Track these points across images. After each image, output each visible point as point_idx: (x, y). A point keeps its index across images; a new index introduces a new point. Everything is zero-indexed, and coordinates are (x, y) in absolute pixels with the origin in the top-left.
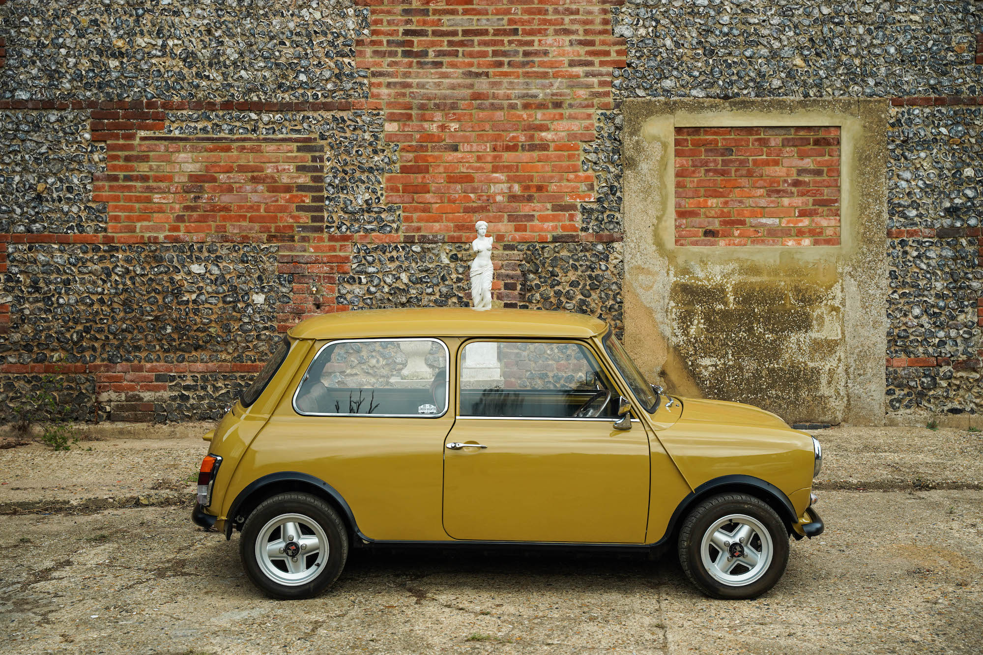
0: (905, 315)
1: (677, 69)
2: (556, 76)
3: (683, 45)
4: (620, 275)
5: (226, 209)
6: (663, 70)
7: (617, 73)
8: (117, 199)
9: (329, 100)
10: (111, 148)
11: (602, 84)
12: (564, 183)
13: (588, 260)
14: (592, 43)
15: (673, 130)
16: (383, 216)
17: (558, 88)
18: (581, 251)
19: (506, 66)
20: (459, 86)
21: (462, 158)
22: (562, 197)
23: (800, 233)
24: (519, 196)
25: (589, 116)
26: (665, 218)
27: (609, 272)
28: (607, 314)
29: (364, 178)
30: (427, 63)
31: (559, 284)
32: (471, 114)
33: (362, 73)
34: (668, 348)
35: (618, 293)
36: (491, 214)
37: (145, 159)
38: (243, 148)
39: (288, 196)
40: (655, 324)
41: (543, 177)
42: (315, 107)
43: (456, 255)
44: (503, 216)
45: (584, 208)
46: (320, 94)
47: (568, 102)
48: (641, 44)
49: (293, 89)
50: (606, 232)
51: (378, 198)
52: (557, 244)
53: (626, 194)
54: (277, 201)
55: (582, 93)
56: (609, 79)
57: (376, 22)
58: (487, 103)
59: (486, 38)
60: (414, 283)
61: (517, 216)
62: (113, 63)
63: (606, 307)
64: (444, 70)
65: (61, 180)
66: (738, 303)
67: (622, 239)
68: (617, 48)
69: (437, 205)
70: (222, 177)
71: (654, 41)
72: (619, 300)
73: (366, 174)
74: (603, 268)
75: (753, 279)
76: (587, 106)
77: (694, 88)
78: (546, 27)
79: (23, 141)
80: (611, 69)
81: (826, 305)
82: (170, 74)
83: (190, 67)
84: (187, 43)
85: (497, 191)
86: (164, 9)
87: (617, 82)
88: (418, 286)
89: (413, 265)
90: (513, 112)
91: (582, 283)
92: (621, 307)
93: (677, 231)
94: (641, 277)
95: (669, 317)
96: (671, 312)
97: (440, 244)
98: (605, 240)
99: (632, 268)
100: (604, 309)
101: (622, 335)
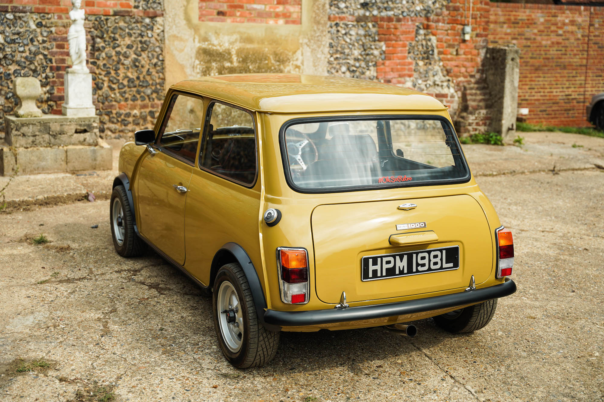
0: (337, 71)
4: (162, 40)
13: (139, 29)
18: (134, 23)
23: (277, 16)
27: (154, 39)
28: (153, 68)
31: (119, 46)
35: (161, 54)
40: (186, 76)
43: (41, 22)
50: (151, 10)
52: (117, 17)
60: (9, 43)
63: (152, 64)
66: (239, 62)
67: (163, 15)
72: (161, 58)
74: (150, 35)
75: (249, 46)
81: (292, 64)
88: (12, 45)
89: (7, 29)
91: (135, 46)
92: (162, 64)
93: (200, 11)
94: (176, 43)
95: (195, 71)
96: (196, 68)
97: (28, 14)
98: (151, 15)
99: (170, 36)
100: (151, 65)
101: (163, 83)
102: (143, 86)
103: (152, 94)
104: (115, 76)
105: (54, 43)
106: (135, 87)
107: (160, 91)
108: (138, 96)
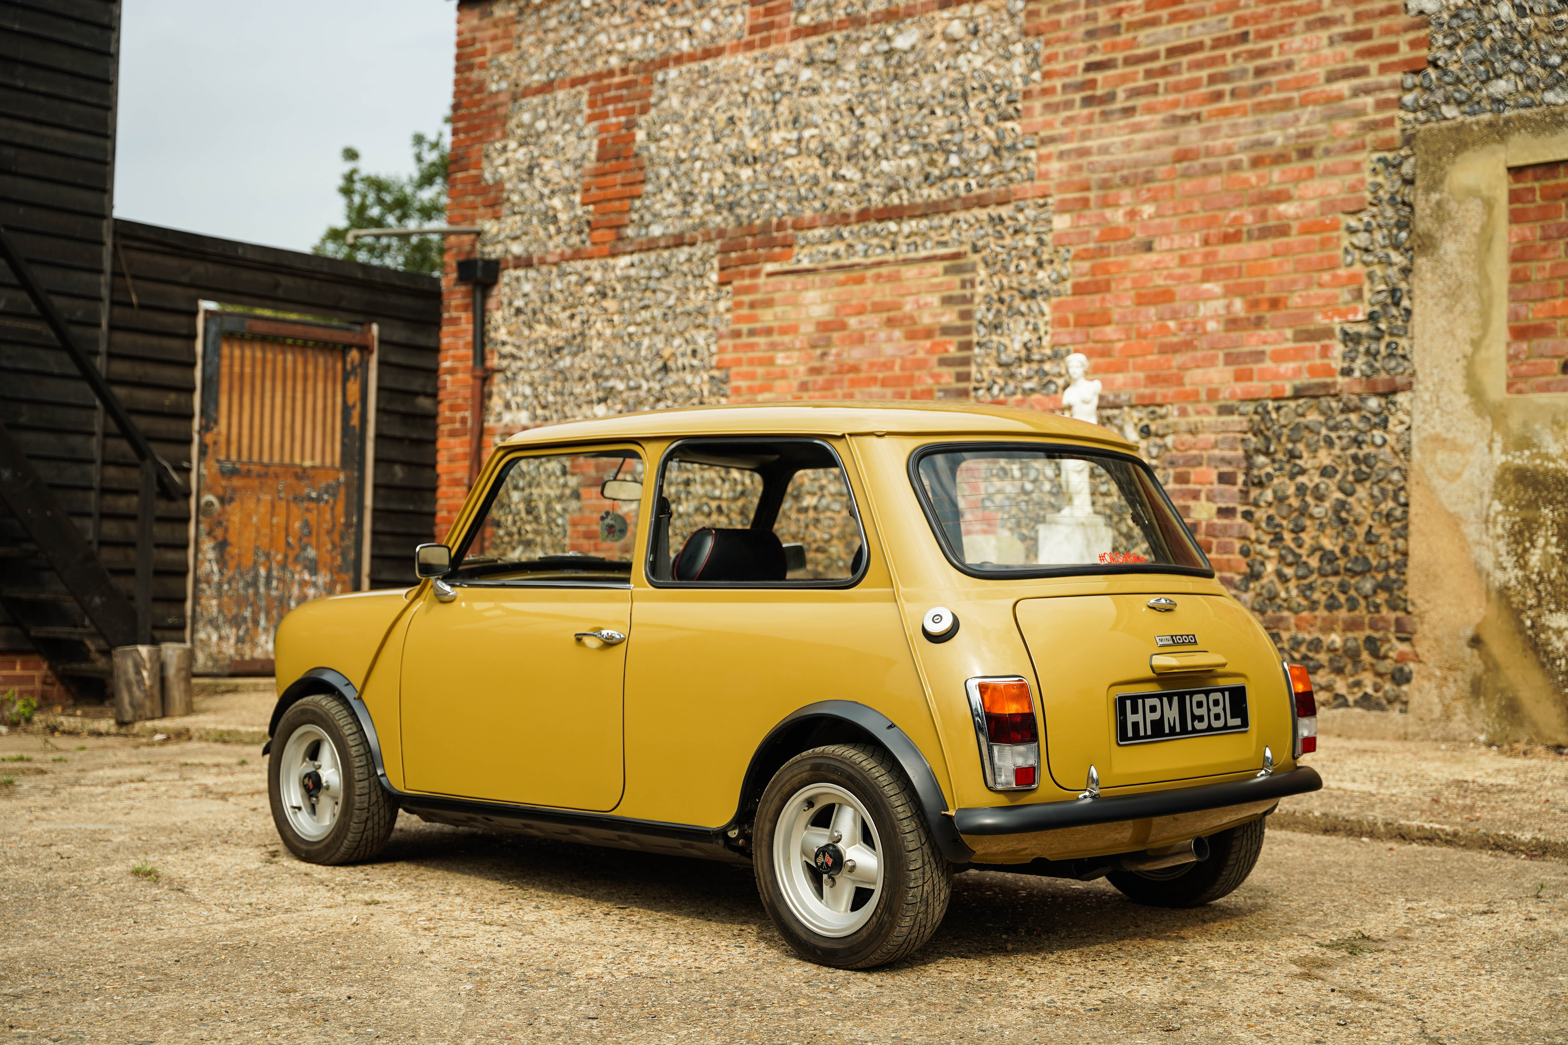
1: (1519, 57)
2: (1304, 103)
3: (1532, 9)
4: (1406, 451)
5: (855, 369)
6: (1492, 63)
7: (1409, 81)
8: (738, 362)
9: (985, 190)
10: (738, 291)
11: (1381, 105)
12: (1315, 291)
13: (1352, 428)
14: (1366, 35)
15: (1503, 172)
16: (1047, 367)
17: (1308, 123)
18: (1342, 411)
19: (1227, 97)
20: (1159, 142)
21: (1159, 262)
22: (1309, 317)
24: (1242, 320)
25: (1357, 167)
26: (1486, 342)
27: (1387, 449)
28: (1384, 526)
29: (1023, 308)
30: (1112, 112)
31: (1303, 472)
32: (1172, 188)
33: (1028, 142)
34: (1488, 592)
35: (1402, 488)
36: (1199, 354)
37: (768, 303)
38: (878, 277)
39: (928, 343)
40: (1464, 546)
41: (1281, 283)
42: (967, 205)
43: (1147, 426)
44: (1215, 357)
45: (1345, 333)
46: (973, 183)
47: (1323, 146)
48: (1455, 23)
49: (941, 179)
50: (1383, 375)
51: (1040, 339)
52: (1301, 401)
53: (1417, 301)
54: (914, 353)
55: (1347, 126)
56: (1393, 95)
57: (1050, 59)
58: (1196, 164)
59: (1199, 56)
61: (1239, 355)
62: (746, 173)
63: (1380, 513)
64: (1138, 118)
65: (687, 341)
67: (1409, 387)
68: (1411, 35)
69: (1120, 345)
70: (853, 322)
71: (1479, 11)
72: (1402, 500)
73: (1029, 301)
74: (1379, 441)
76: (1355, 149)
77: (1549, 88)
78: (1291, 20)
79: (654, 291)
80: (1398, 77)
82: (804, 178)
83: (826, 164)
84: (825, 132)
85: (1208, 314)
86: (803, 89)
87: (1408, 98)
90: (1235, 174)
91: (1341, 470)
92: (1405, 513)
93: (1511, 367)
94: (1440, 456)
95: (1491, 532)
96: (1495, 523)
97: (1126, 409)
98: (1381, 389)
99: (1425, 439)
100: (1376, 517)
101: (1405, 565)
102: (1355, 574)
103: (1375, 592)
104: (1292, 546)
105: (1171, 471)
106: (1336, 573)
107: (1395, 586)
108: (1342, 598)
